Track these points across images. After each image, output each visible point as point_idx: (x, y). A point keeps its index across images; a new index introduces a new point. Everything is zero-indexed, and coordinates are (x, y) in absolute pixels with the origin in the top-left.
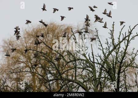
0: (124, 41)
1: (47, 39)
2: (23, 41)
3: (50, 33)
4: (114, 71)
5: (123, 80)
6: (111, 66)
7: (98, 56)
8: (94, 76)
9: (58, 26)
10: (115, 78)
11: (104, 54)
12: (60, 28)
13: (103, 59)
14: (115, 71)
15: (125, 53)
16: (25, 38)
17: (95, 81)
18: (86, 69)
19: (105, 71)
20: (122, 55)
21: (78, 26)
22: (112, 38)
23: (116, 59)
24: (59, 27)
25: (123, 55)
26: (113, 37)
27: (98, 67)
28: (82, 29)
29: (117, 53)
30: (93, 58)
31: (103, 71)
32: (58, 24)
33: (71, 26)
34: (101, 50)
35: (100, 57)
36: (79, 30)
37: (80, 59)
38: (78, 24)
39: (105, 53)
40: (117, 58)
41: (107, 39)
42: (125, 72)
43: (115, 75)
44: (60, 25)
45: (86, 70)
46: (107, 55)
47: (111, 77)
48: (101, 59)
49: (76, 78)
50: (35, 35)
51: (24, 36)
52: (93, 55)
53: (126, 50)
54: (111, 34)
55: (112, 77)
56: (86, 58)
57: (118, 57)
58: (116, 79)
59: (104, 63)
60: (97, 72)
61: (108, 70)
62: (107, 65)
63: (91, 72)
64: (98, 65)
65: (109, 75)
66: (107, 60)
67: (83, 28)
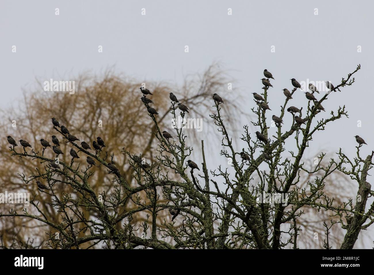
0: (295, 132)
1: (94, 123)
2: (24, 126)
3: (105, 107)
4: (265, 218)
5: (290, 241)
6: (256, 203)
7: (219, 173)
8: (208, 231)
9: (129, 86)
10: (267, 237)
11: (236, 169)
12: (133, 92)
13: (233, 183)
14: (268, 216)
15: (296, 167)
16: (31, 118)
17: (211, 244)
18: (184, 210)
19: (237, 216)
20: (288, 172)
21: (184, 87)
22: (260, 124)
23: (270, 183)
24: (130, 90)
25: (290, 172)
26: (264, 121)
27: (220, 203)
28: (197, 96)
29: (273, 167)
30: (206, 178)
31: (232, 216)
32: (127, 81)
33: (165, 87)
34: (229, 157)
35: (225, 175)
36: (189, 97)
37: (168, 181)
38: (185, 82)
39: (240, 164)
40: (272, 180)
41: (246, 127)
42: (294, 220)
43: (265, 226)
44: (133, 83)
45: (184, 213)
46: (244, 172)
47: (254, 232)
48: (227, 181)
49: (154, 235)
50: (60, 111)
51: (27, 115)
52: (205, 170)
53: (299, 158)
54: (258, 114)
55: (259, 232)
56: (186, 178)
57: (275, 176)
58: (269, 239)
59: (236, 193)
60: (217, 218)
61: (246, 213)
62: (244, 199)
63: (199, 218)
64: (220, 199)
65: (249, 228)
66: (246, 185)
67: (200, 93)
